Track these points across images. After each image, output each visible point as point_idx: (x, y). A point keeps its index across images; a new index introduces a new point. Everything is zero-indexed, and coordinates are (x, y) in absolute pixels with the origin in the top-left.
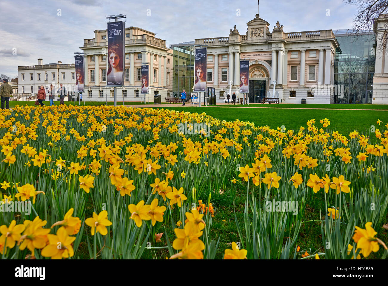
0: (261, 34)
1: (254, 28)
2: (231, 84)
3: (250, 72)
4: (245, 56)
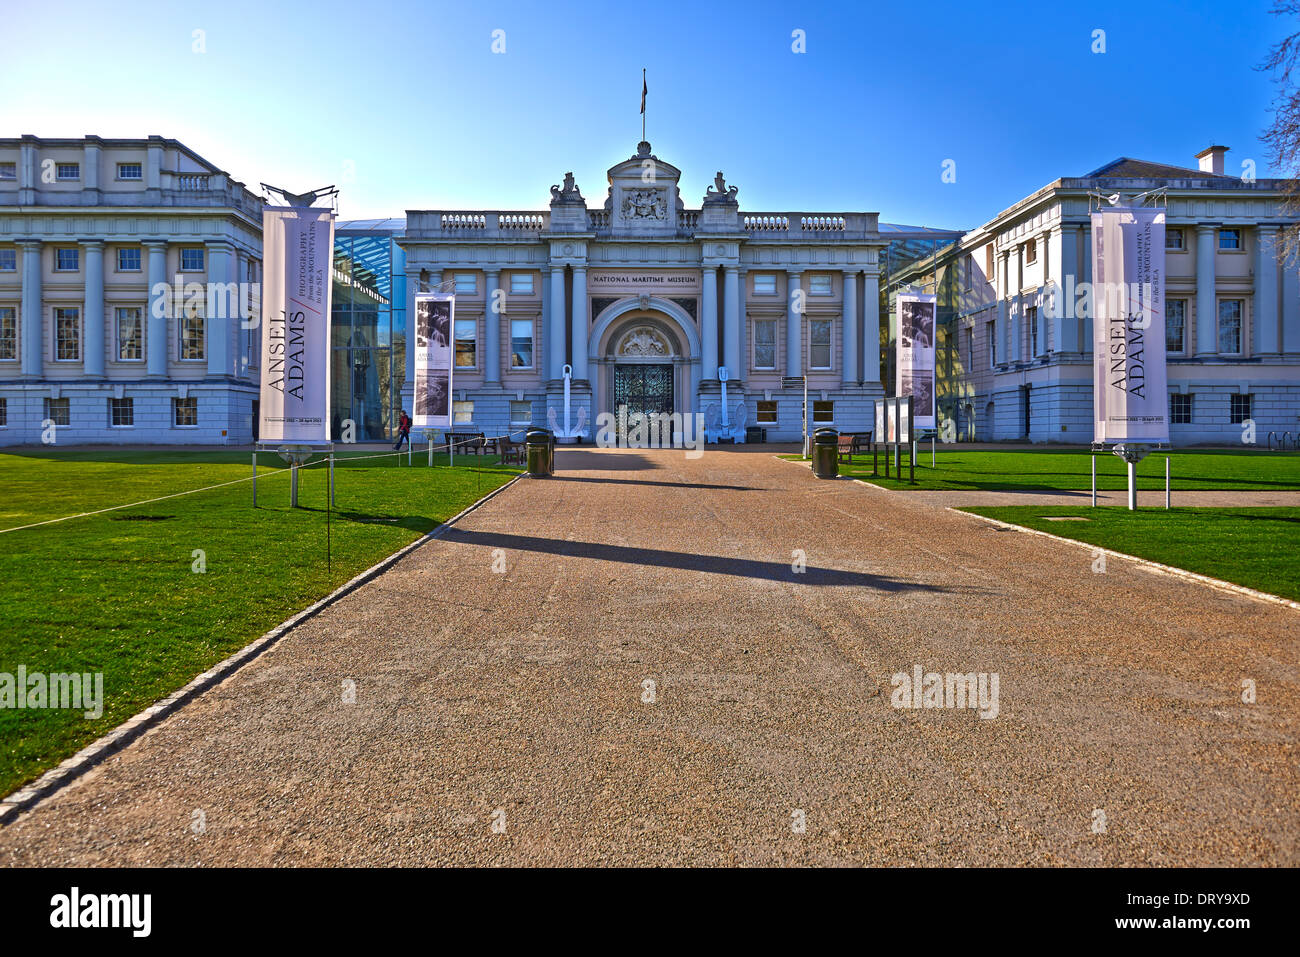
0: (658, 210)
1: (632, 190)
2: (567, 377)
3: (615, 336)
4: (601, 279)
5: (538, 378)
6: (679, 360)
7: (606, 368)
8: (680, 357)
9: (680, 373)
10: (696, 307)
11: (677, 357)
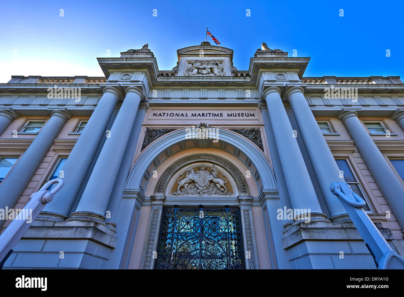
0: (216, 70)
1: (195, 62)
4: (160, 115)
6: (246, 198)
7: (152, 208)
8: (247, 194)
9: (251, 215)
10: (260, 136)
11: (243, 194)
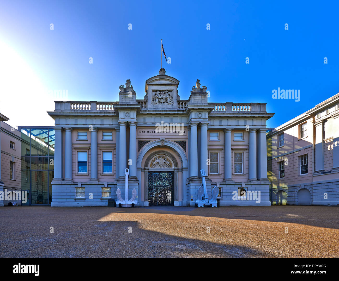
0: (169, 100)
1: (157, 90)
2: (127, 174)
3: (149, 159)
4: (143, 132)
5: (114, 177)
6: (177, 169)
7: (145, 172)
8: (177, 168)
9: (178, 175)
10: (186, 145)
11: (176, 168)
